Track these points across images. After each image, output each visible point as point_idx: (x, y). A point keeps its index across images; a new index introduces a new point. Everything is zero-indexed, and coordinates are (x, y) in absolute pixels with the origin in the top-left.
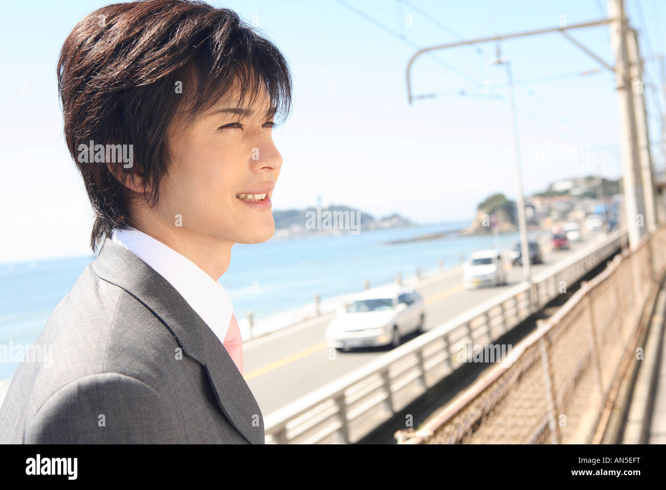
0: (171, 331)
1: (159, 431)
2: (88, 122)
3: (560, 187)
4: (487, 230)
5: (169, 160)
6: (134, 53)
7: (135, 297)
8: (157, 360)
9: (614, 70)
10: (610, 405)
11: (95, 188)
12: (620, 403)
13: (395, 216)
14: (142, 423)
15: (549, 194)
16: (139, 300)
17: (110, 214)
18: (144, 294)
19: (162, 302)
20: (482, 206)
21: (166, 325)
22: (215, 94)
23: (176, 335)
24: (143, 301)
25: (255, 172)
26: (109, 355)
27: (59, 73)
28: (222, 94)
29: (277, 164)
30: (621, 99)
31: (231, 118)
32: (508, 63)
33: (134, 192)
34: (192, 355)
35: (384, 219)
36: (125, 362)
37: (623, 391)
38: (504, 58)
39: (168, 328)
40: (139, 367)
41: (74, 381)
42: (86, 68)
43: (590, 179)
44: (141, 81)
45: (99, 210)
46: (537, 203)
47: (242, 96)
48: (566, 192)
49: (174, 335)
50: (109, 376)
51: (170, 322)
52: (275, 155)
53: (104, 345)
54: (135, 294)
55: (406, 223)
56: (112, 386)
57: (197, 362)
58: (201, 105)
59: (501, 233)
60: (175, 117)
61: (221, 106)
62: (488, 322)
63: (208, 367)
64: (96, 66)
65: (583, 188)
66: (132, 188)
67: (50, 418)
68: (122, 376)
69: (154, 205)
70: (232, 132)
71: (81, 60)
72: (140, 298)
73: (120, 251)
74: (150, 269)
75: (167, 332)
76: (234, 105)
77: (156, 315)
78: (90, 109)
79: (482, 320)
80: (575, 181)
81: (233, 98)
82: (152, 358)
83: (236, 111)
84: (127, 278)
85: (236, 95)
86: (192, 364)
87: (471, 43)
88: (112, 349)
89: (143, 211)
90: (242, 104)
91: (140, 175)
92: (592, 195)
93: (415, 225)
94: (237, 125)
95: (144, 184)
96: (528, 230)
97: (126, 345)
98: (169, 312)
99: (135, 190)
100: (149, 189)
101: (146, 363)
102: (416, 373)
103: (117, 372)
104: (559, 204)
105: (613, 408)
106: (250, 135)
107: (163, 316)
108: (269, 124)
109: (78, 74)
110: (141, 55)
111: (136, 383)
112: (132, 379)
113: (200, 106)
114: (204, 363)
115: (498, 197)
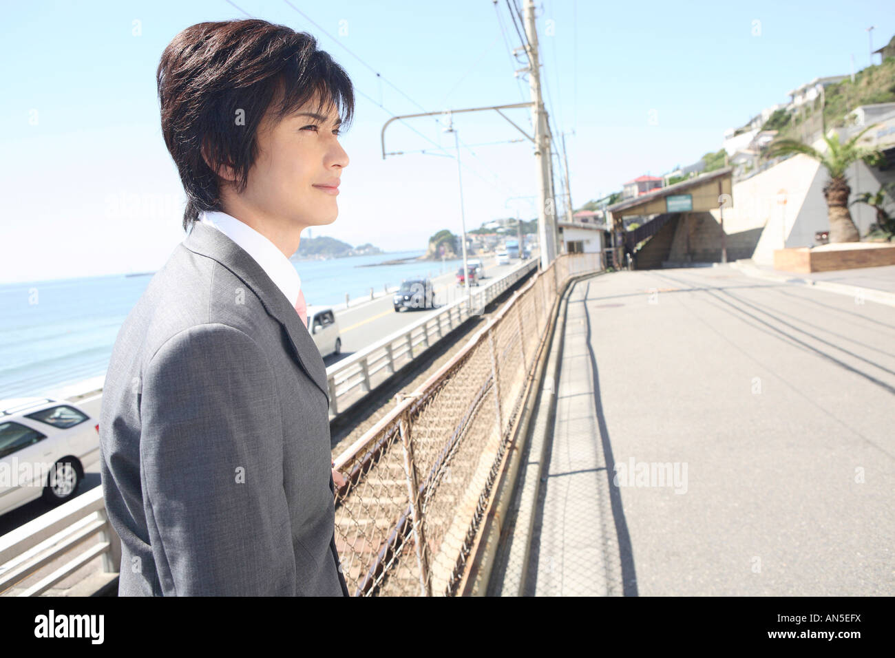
0: (257, 295)
1: (257, 372)
2: (188, 117)
3: (489, 226)
4: (437, 256)
5: (257, 152)
6: (230, 60)
7: (226, 268)
8: (251, 316)
9: (533, 140)
10: (531, 378)
11: (191, 175)
12: (537, 377)
13: (368, 246)
14: (244, 364)
15: (482, 231)
16: (229, 270)
17: (205, 198)
18: (233, 265)
19: (248, 273)
20: (433, 240)
21: (253, 291)
22: (300, 100)
23: (262, 298)
24: (232, 270)
25: (327, 168)
26: (213, 310)
27: (158, 77)
28: (305, 101)
29: (345, 162)
30: (538, 160)
31: (312, 121)
32: (456, 132)
33: (225, 180)
34: (275, 315)
35: (359, 248)
36: (227, 315)
37: (539, 368)
38: (454, 127)
39: (255, 293)
40: (238, 320)
41: (185, 329)
42: (187, 71)
43: (511, 220)
44: (238, 84)
45: (193, 195)
46: (473, 237)
47: (321, 105)
48: (494, 230)
49: (259, 299)
50: (215, 325)
51: (255, 288)
52: (343, 155)
53: (208, 301)
54: (226, 265)
55: (377, 252)
56: (218, 334)
57: (277, 320)
58: (288, 108)
59: (447, 260)
60: (265, 117)
61: (304, 110)
62: (450, 317)
63: (286, 326)
64: (197, 69)
65: (507, 227)
66: (225, 177)
67: (167, 360)
68: (226, 326)
69: (241, 191)
70: (310, 133)
71: (182, 65)
72: (229, 268)
73: (210, 230)
74: (236, 247)
75: (254, 296)
76: (314, 112)
77: (244, 282)
78: (190, 106)
79: (446, 315)
80: (501, 222)
81: (313, 106)
82: (247, 314)
83: (316, 116)
84: (217, 251)
85: (316, 103)
86: (274, 323)
87: (431, 114)
88: (214, 305)
89: (231, 197)
90: (321, 110)
91: (232, 166)
92: (512, 233)
93: (383, 253)
94: (314, 128)
95: (235, 173)
96: (468, 259)
97: (226, 302)
98: (254, 281)
99: (227, 179)
100: (239, 179)
101: (243, 317)
102: (407, 348)
103: (221, 323)
104: (489, 239)
105: (533, 380)
106: (322, 138)
107: (250, 283)
108: (336, 132)
109: (180, 75)
110: (237, 63)
111: (238, 333)
112: (235, 329)
113: (286, 110)
114: (283, 323)
115: (445, 233)
